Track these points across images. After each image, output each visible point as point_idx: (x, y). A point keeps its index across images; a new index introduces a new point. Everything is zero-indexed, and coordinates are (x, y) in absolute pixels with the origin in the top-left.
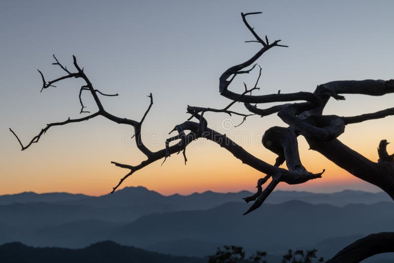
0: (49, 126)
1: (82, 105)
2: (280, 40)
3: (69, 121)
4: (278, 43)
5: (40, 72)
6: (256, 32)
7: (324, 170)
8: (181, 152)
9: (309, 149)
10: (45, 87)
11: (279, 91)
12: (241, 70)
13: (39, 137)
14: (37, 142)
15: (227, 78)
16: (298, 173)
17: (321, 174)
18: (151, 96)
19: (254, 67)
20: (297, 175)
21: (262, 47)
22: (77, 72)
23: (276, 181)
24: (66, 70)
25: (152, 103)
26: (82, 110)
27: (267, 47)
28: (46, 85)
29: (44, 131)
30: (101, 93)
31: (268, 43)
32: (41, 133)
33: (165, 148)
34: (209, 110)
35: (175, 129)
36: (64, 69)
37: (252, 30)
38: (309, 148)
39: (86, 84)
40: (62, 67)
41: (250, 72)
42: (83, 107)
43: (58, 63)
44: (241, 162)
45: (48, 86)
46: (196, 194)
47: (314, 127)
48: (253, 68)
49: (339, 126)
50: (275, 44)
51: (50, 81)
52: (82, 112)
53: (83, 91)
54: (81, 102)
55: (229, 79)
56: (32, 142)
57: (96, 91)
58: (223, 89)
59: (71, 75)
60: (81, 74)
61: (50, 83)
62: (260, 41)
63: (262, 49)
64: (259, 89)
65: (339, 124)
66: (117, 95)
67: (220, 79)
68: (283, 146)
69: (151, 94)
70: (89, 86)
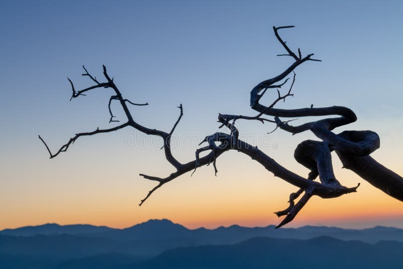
0: (78, 135)
1: (111, 114)
2: (313, 54)
3: (98, 131)
4: (311, 57)
5: (70, 81)
6: (287, 46)
7: (359, 184)
8: (212, 164)
9: (343, 168)
10: (74, 96)
11: (312, 106)
12: (273, 85)
13: (67, 146)
14: (65, 151)
15: (259, 92)
16: (332, 187)
17: (356, 188)
18: (181, 107)
19: (286, 81)
20: (331, 188)
21: (294, 61)
22: (107, 81)
23: (309, 194)
24: (96, 81)
25: (182, 114)
26: (111, 119)
27: (299, 61)
28: (76, 94)
29: (72, 140)
30: (130, 102)
31: (300, 56)
32: (70, 143)
33: (195, 159)
34: (241, 117)
35: (205, 140)
36: (93, 79)
37: (284, 44)
38: (342, 166)
39: (115, 94)
40: (92, 78)
41: (282, 87)
42: (112, 117)
43: (88, 74)
44: (273, 175)
45: (78, 95)
46: (222, 228)
47: (349, 141)
48: (285, 83)
49: (374, 140)
50: (308, 58)
51: (80, 90)
52: (111, 121)
53: (113, 100)
54: (110, 112)
55: (260, 94)
56: (60, 151)
57: (126, 100)
58: (254, 103)
59: (100, 85)
60: (110, 84)
61: (80, 93)
62: (292, 54)
63: (294, 63)
64: (292, 95)
65: (374, 139)
66: (147, 104)
67: (251, 93)
68: (316, 160)
69: (181, 105)
70: (119, 96)
